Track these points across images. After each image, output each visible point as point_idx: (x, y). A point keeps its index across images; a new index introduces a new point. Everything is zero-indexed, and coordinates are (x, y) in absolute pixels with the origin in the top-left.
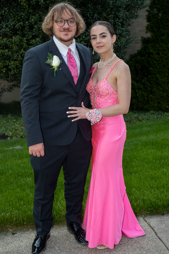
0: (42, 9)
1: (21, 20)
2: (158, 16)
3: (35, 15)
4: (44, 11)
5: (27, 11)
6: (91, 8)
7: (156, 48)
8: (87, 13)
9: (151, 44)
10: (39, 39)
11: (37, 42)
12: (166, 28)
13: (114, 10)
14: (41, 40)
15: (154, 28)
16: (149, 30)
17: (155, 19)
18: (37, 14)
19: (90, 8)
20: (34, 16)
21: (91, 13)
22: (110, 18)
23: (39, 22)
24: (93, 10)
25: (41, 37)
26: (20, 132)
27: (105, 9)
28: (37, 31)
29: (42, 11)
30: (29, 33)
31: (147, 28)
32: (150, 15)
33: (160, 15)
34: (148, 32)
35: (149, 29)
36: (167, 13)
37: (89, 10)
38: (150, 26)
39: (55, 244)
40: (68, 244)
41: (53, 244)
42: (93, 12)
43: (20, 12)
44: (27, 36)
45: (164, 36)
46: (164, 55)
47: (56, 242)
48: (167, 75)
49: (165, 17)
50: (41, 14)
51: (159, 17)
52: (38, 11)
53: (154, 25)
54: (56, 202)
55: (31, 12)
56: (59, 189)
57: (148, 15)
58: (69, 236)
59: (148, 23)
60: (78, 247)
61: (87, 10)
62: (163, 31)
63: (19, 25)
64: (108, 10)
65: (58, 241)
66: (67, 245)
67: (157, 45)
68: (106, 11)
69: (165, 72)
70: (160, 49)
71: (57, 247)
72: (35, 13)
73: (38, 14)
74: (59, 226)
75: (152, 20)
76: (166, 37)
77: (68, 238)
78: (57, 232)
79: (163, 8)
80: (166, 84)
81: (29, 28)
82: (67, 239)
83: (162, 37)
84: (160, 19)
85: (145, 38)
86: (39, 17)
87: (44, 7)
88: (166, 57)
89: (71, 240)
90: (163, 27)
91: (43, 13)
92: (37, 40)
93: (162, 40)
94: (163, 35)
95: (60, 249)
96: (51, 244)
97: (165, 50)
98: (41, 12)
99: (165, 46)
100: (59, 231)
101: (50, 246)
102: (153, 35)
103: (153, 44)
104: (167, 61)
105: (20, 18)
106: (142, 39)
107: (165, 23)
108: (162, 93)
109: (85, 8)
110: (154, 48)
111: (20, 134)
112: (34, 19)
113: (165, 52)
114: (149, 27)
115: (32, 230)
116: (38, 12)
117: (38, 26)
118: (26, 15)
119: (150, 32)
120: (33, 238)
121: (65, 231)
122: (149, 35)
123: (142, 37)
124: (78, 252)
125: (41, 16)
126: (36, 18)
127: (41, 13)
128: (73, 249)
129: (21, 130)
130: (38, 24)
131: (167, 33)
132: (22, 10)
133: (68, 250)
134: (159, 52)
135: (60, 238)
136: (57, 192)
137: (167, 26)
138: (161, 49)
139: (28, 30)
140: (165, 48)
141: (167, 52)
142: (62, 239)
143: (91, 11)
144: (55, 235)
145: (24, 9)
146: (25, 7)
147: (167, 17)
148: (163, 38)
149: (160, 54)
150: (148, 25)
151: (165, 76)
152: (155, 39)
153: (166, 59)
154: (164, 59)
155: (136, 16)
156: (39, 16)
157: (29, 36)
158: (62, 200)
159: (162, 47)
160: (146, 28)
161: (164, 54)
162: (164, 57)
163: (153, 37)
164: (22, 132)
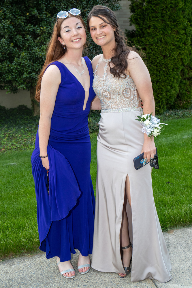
0: (6, 5)
2: (143, 6)
4: (9, 7)
6: (64, 2)
7: (142, 42)
8: (59, 7)
9: (136, 38)
10: (5, 39)
11: (3, 44)
12: (152, 19)
13: (91, 3)
14: (7, 41)
15: (139, 19)
16: (133, 23)
17: (140, 10)
19: (62, 2)
21: (64, 8)
22: (86, 12)
23: (3, 19)
24: (66, 4)
25: (7, 36)
27: (79, 2)
28: (3, 31)
29: (7, 6)
31: (131, 20)
32: (134, 5)
33: (145, 4)
34: (132, 24)
35: (134, 21)
36: (152, 3)
37: (61, 4)
38: (134, 17)
39: (26, 275)
40: (41, 273)
41: (25, 275)
42: (66, 6)
45: (150, 29)
46: (151, 50)
47: (28, 273)
48: (156, 72)
49: (150, 7)
51: (144, 8)
52: (2, 7)
53: (139, 16)
54: (27, 228)
56: (31, 213)
57: (131, 5)
58: (42, 264)
59: (132, 14)
60: (51, 276)
61: (59, 4)
62: (148, 23)
64: (83, 3)
65: (30, 271)
66: (39, 274)
67: (143, 39)
68: (81, 4)
69: (153, 69)
70: (146, 43)
71: (29, 277)
73: (1, 11)
74: (31, 254)
75: (136, 10)
76: (152, 30)
77: (41, 266)
78: (29, 261)
80: (155, 83)
82: (40, 268)
83: (148, 29)
84: (145, 9)
85: (129, 31)
86: (3, 14)
87: (8, 2)
88: (154, 52)
89: (44, 269)
90: (148, 18)
91: (8, 9)
92: (3, 41)
93: (148, 33)
94: (149, 27)
95: (32, 280)
96: (22, 275)
97: (152, 45)
98: (5, 8)
99: (152, 40)
100: (31, 260)
101: (21, 277)
102: (138, 28)
103: (139, 38)
104: (155, 57)
106: (126, 32)
107: (150, 14)
109: (56, 2)
110: (140, 43)
113: (152, 47)
114: (133, 19)
115: (2, 260)
117: (2, 25)
119: (135, 25)
120: (2, 270)
121: (38, 259)
122: (133, 27)
123: (126, 30)
124: (52, 281)
125: (5, 12)
127: (5, 10)
128: (45, 278)
130: (3, 22)
131: (154, 25)
133: (40, 280)
134: (146, 47)
135: (32, 268)
136: (29, 217)
137: (153, 17)
138: (148, 43)
140: (152, 43)
141: (155, 47)
142: (35, 269)
143: (63, 5)
144: (27, 264)
147: (153, 7)
148: (149, 31)
149: (147, 49)
150: (132, 16)
151: (154, 74)
152: (141, 32)
153: (154, 55)
154: (151, 54)
155: (117, 7)
158: (35, 225)
159: (148, 41)
160: (129, 20)
162: (151, 53)
163: (138, 30)
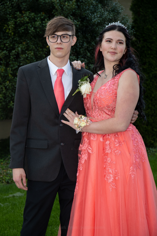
1: (5, 48)
3: (21, 43)
5: (12, 38)
18: (24, 42)
20: (21, 45)
26: (4, 176)
30: (14, 62)
43: (3, 39)
44: (12, 66)
50: (29, 42)
55: (16, 40)
63: (4, 55)
72: (22, 41)
79: (144, 35)
81: (14, 58)
105: (3, 46)
108: (146, 127)
111: (5, 178)
112: (22, 48)
116: (26, 40)
118: (11, 43)
126: (23, 47)
129: (5, 173)
132: (6, 37)
139: (14, 60)
145: (8, 36)
146: (9, 35)
156: (26, 44)
157: (14, 66)
161: (147, 84)
164: (7, 177)
